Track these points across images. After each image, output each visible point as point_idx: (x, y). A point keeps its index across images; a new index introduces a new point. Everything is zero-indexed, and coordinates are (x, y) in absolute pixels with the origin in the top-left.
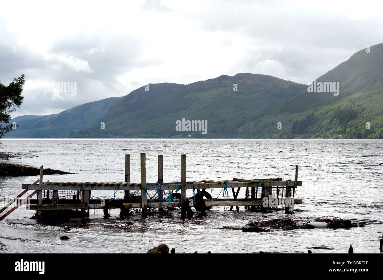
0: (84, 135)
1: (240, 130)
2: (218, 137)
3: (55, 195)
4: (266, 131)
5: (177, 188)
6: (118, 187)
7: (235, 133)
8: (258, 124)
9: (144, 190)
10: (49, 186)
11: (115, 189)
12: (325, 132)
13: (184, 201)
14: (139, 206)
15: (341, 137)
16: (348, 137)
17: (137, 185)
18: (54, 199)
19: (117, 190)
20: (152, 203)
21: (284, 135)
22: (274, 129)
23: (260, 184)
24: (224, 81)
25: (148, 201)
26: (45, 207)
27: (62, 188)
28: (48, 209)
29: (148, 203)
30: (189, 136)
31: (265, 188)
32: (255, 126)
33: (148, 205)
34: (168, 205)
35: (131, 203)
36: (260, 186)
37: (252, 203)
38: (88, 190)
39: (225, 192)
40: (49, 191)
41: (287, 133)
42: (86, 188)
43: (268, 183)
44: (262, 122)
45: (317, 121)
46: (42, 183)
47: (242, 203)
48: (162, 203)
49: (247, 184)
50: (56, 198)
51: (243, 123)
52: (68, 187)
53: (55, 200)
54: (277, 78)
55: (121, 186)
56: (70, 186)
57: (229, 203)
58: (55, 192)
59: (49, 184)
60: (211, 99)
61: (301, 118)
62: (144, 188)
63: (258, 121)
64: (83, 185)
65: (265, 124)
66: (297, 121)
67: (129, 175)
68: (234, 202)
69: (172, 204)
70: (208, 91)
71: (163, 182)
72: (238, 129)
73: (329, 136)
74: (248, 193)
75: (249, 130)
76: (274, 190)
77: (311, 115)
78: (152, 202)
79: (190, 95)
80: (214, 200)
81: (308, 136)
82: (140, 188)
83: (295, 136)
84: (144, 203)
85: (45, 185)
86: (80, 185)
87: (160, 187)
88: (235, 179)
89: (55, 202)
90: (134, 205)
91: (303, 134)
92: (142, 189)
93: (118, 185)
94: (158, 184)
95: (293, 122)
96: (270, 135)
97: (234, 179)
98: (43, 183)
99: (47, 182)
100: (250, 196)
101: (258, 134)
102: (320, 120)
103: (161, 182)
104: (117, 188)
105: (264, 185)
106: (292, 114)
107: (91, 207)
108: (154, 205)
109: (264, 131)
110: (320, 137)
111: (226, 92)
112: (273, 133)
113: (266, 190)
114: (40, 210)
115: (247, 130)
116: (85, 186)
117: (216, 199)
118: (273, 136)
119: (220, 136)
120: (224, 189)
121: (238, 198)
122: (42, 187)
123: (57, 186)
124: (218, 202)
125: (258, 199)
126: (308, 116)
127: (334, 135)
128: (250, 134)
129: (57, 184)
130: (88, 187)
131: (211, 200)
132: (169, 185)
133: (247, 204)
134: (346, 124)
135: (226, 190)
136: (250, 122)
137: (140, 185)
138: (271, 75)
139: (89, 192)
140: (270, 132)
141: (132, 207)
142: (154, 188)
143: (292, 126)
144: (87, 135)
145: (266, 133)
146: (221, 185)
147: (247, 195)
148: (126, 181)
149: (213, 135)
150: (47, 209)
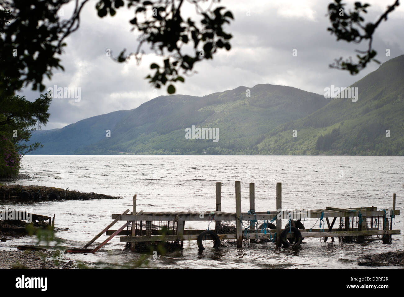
0: (90, 152)
1: (260, 146)
2: (236, 153)
3: (149, 226)
4: (288, 147)
5: (273, 218)
6: (213, 217)
7: (254, 150)
8: (279, 139)
9: (239, 221)
10: (143, 216)
11: (210, 219)
12: (352, 148)
13: (280, 232)
14: (234, 237)
15: (370, 154)
16: (378, 154)
17: (232, 215)
18: (148, 230)
19: (211, 220)
20: (247, 234)
21: (307, 151)
22: (297, 144)
23: (357, 214)
24: (242, 93)
25: (243, 232)
26: (138, 238)
27: (155, 219)
28: (142, 241)
29: (244, 234)
30: (205, 152)
31: (363, 218)
32: (276, 142)
33: (243, 236)
34: (264, 236)
35: (225, 234)
36: (357, 215)
37: (349, 234)
38: (182, 220)
39: (321, 222)
40: (143, 221)
41: (311, 149)
42: (181, 219)
43: (365, 213)
44: (283, 137)
45: (344, 136)
46: (135, 214)
47: (338, 233)
48: (258, 234)
49: (343, 214)
50: (149, 229)
51: (263, 138)
52: (162, 217)
53: (148, 232)
54: (299, 89)
55: (215, 216)
56: (164, 216)
57: (325, 234)
58: (149, 222)
59: (142, 214)
60: (228, 113)
61: (326, 132)
62: (239, 218)
63: (280, 136)
64: (177, 215)
65: (287, 139)
66: (321, 136)
67: (220, 204)
68: (331, 233)
69: (267, 234)
70: (225, 104)
71: (254, 211)
72: (258, 145)
73: (357, 152)
74: (342, 223)
75: (269, 145)
76: (368, 219)
77: (337, 129)
78: (247, 232)
79: (205, 108)
80: (308, 230)
81: (334, 152)
82: (234, 218)
83: (319, 152)
84: (239, 234)
85: (138, 216)
86: (174, 215)
87: (256, 217)
88: (329, 208)
89: (148, 233)
90: (229, 236)
91: (328, 150)
92: (237, 220)
93: (213, 215)
94: (250, 213)
95: (317, 138)
96: (293, 151)
97: (327, 208)
98: (137, 213)
99: (140, 213)
100: (344, 225)
101: (279, 150)
102: (346, 135)
103: (253, 211)
104: (211, 218)
105: (361, 214)
106: (316, 128)
107: (186, 238)
108: (249, 236)
109: (285, 147)
110: (347, 154)
111: (245, 104)
112: (295, 149)
113: (363, 219)
114: (134, 242)
115: (267, 146)
116: (180, 216)
117: (311, 229)
118: (295, 153)
119: (238, 152)
120: (321, 219)
121: (333, 228)
122: (135, 218)
123: (151, 217)
124: (314, 233)
125: (354, 229)
126: (334, 131)
127: (362, 151)
128: (271, 150)
129: (151, 214)
130: (182, 217)
131: (304, 230)
132: (264, 215)
133: (344, 234)
134: (375, 140)
135: (323, 220)
136: (271, 137)
137: (235, 215)
138: (293, 87)
139: (183, 222)
140: (293, 148)
141: (227, 238)
142: (249, 218)
143: (316, 141)
144: (94, 152)
145: (288, 150)
146: (317, 214)
147: (341, 225)
148: (217, 210)
149: (230, 152)
150: (140, 241)
